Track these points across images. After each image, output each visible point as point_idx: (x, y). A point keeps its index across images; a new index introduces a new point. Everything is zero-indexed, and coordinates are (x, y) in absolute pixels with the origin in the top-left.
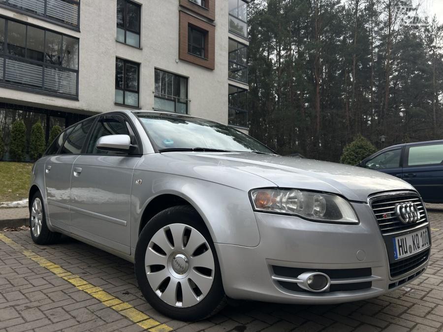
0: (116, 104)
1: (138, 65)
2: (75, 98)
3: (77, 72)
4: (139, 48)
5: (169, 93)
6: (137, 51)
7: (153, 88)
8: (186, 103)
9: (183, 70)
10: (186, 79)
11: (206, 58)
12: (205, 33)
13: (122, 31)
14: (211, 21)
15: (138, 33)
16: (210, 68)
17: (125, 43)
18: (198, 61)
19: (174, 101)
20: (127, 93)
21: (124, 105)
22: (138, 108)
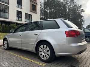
0: (17, 20)
1: (21, 12)
2: (8, 19)
3: (8, 13)
4: (22, 8)
5: (28, 18)
7: (25, 17)
10: (31, 15)
13: (18, 5)
14: (36, 4)
15: (21, 5)
16: (36, 13)
17: (18, 7)
19: (29, 20)
20: (19, 18)
21: (18, 20)
22: (21, 21)
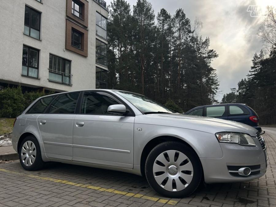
0: (23, 76)
1: (38, 51)
4: (39, 39)
5: (59, 70)
6: (38, 42)
7: (48, 66)
8: (70, 77)
9: (67, 56)
10: (70, 62)
11: (82, 49)
12: (82, 35)
13: (28, 28)
14: (86, 27)
15: (39, 30)
16: (85, 56)
17: (29, 36)
18: (77, 51)
19: (62, 75)
20: (30, 69)
21: (27, 76)
22: (37, 78)
